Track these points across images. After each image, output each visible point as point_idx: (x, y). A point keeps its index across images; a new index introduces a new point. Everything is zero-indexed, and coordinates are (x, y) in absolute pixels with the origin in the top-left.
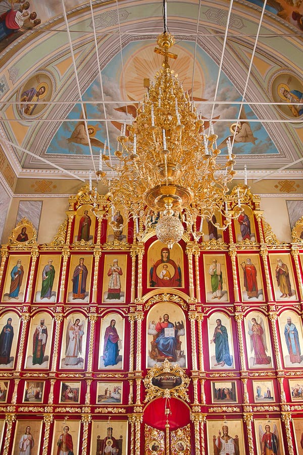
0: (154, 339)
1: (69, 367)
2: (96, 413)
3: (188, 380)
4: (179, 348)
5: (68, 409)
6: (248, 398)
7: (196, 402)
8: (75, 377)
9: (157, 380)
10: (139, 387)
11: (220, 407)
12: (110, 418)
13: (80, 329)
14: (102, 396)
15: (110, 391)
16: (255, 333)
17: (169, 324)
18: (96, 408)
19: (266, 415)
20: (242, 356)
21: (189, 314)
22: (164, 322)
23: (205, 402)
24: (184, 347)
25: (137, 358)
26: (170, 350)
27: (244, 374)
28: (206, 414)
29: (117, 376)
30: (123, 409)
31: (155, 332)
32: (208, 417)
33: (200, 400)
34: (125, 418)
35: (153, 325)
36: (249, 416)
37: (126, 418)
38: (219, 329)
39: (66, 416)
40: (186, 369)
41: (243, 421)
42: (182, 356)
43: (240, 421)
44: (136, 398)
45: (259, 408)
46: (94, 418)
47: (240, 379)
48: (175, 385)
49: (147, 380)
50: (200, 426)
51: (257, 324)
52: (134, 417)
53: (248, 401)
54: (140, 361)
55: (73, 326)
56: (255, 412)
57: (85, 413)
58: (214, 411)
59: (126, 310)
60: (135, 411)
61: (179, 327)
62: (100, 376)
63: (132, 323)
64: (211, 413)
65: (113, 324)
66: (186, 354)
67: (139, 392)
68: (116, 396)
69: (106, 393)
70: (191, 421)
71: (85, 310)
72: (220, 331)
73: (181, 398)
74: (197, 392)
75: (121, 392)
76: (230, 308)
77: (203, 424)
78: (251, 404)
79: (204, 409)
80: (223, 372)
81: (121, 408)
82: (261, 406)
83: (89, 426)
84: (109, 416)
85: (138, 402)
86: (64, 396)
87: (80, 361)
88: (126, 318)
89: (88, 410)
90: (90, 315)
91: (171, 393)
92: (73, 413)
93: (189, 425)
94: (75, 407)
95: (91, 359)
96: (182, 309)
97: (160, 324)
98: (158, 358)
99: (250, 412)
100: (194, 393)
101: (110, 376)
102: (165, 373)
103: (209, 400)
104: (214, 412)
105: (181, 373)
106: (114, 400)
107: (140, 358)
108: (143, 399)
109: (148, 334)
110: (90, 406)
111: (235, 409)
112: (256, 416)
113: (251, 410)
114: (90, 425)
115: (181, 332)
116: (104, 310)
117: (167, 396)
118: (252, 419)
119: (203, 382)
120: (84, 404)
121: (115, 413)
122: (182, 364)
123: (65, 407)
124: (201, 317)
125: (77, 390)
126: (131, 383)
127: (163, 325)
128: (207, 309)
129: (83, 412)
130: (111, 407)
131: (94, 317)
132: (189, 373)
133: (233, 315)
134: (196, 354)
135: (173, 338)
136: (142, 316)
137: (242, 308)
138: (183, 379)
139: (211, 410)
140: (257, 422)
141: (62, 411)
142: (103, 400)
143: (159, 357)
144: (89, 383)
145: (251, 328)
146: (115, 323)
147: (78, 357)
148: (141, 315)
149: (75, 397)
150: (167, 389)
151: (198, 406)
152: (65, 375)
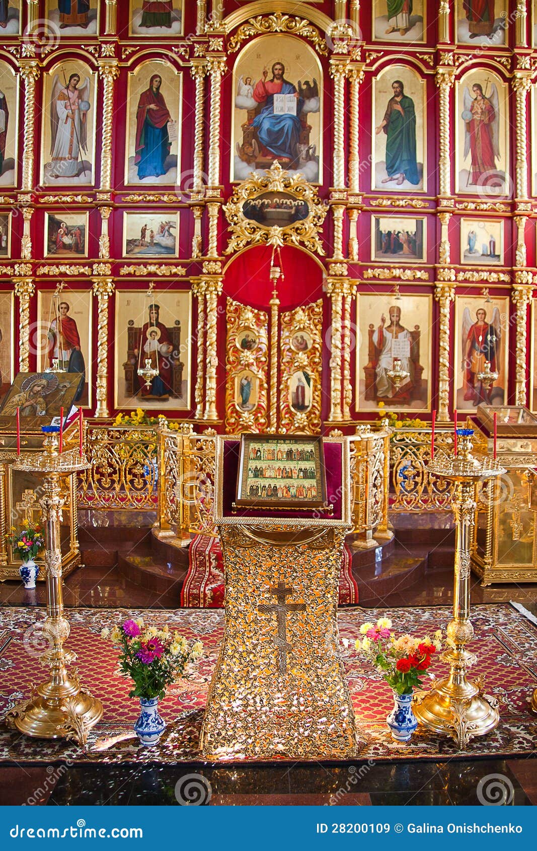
0: (250, 119)
1: (61, 182)
2: (123, 276)
3: (322, 210)
4: (306, 141)
5: (63, 269)
6: (448, 254)
7: (339, 255)
8: (74, 202)
9: (254, 207)
10: (214, 222)
11: (389, 268)
12: (152, 285)
13: (80, 97)
14: (135, 241)
15: (152, 232)
16: (477, 117)
17: (285, 86)
18: (122, 265)
19: (481, 288)
20: (444, 164)
21: (331, 61)
22: (272, 81)
23: (356, 257)
24: (316, 138)
25: (210, 160)
26: (284, 143)
27: (444, 203)
28: (358, 281)
29: (165, 198)
30: (180, 268)
31: (251, 103)
32: (362, 288)
33: (347, 252)
34: (184, 286)
35: (247, 87)
36: (447, 289)
37: (186, 286)
38: (396, 102)
39: (60, 282)
40: (320, 187)
41: (434, 299)
42: (312, 158)
43: (427, 299)
44: (208, 245)
45: (468, 275)
46: (119, 285)
47: (434, 215)
48: (292, 219)
49: (233, 206)
50: (343, 304)
51: (484, 97)
52: (203, 284)
53: (448, 260)
54: (217, 165)
55: (65, 91)
56: (460, 282)
57: (99, 275)
58: (374, 276)
59: (186, 51)
60: (204, 271)
61: (306, 93)
62: (128, 198)
63: (199, 81)
64: (368, 279)
65: (155, 84)
66: (320, 153)
67: (213, 233)
68: (166, 241)
69: (143, 235)
70: (325, 293)
71: (91, 53)
72: (398, 107)
73: (306, 247)
74: (340, 236)
75: (176, 232)
76: (426, 57)
77: (349, 300)
78: (452, 266)
79: (355, 271)
80: (400, 197)
81: (177, 265)
82: (472, 270)
83: (109, 302)
84: (151, 281)
85: (213, 253)
86: (55, 243)
87: (84, 167)
88: (186, 71)
89: (106, 269)
90: (101, 63)
91: (285, 236)
92: (73, 276)
93: (320, 301)
94: (79, 264)
95: (109, 162)
96: (316, 51)
97: (264, 84)
98: (258, 160)
99: (449, 280)
100: (334, 236)
101: (151, 198)
102: (272, 193)
103: (365, 253)
104: (374, 278)
105: (309, 194)
106: (163, 250)
107: (217, 159)
108: (222, 245)
109: (236, 106)
110: (111, 260)
111: (419, 274)
112: (460, 291)
113: (453, 278)
114: (112, 300)
115: (311, 104)
116: (133, 53)
117: (276, 240)
118: (453, 295)
119: (355, 215)
120: (98, 257)
121: (164, 276)
122: (311, 175)
123: (57, 265)
124: (358, 71)
125: (81, 229)
126: (197, 213)
127: (269, 87)
128: (374, 55)
129: (95, 273)
130: (155, 264)
131: (111, 67)
132: (324, 193)
133: (431, 72)
134: (342, 154)
135: (291, 118)
136: (223, 64)
137: (454, 56)
138: (312, 207)
139: (369, 273)
140: (462, 303)
141: (51, 273)
142: (137, 250)
143: (261, 159)
144: (106, 213)
145: (469, 105)
146: (160, 82)
147: (80, 160)
148: (219, 62)
149: (77, 244)
150: (276, 227)
151: (341, 263)
152: (52, 199)
